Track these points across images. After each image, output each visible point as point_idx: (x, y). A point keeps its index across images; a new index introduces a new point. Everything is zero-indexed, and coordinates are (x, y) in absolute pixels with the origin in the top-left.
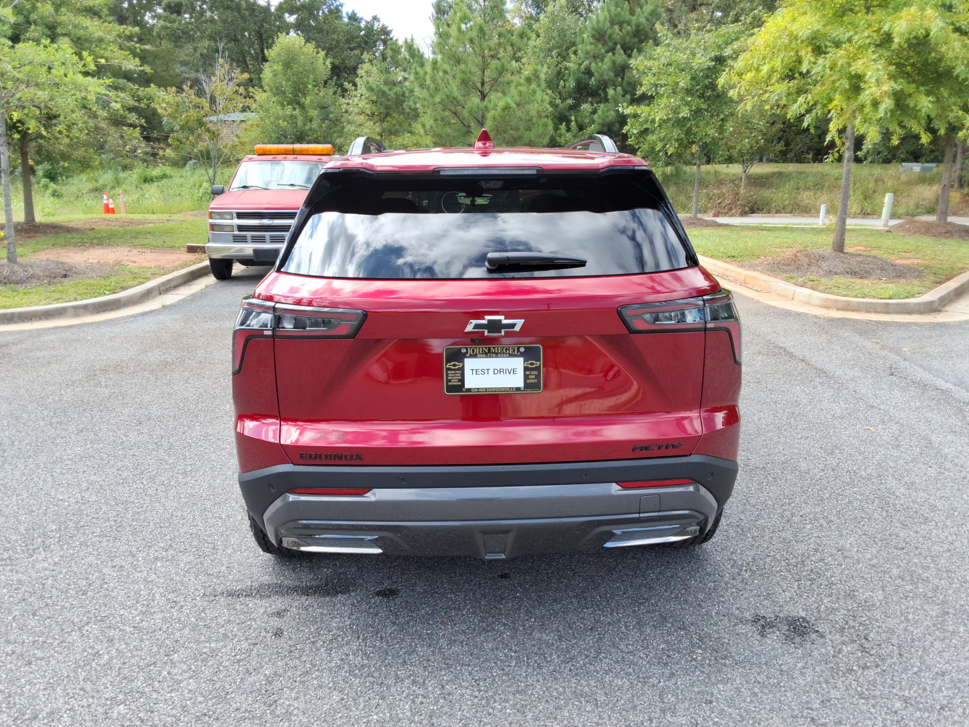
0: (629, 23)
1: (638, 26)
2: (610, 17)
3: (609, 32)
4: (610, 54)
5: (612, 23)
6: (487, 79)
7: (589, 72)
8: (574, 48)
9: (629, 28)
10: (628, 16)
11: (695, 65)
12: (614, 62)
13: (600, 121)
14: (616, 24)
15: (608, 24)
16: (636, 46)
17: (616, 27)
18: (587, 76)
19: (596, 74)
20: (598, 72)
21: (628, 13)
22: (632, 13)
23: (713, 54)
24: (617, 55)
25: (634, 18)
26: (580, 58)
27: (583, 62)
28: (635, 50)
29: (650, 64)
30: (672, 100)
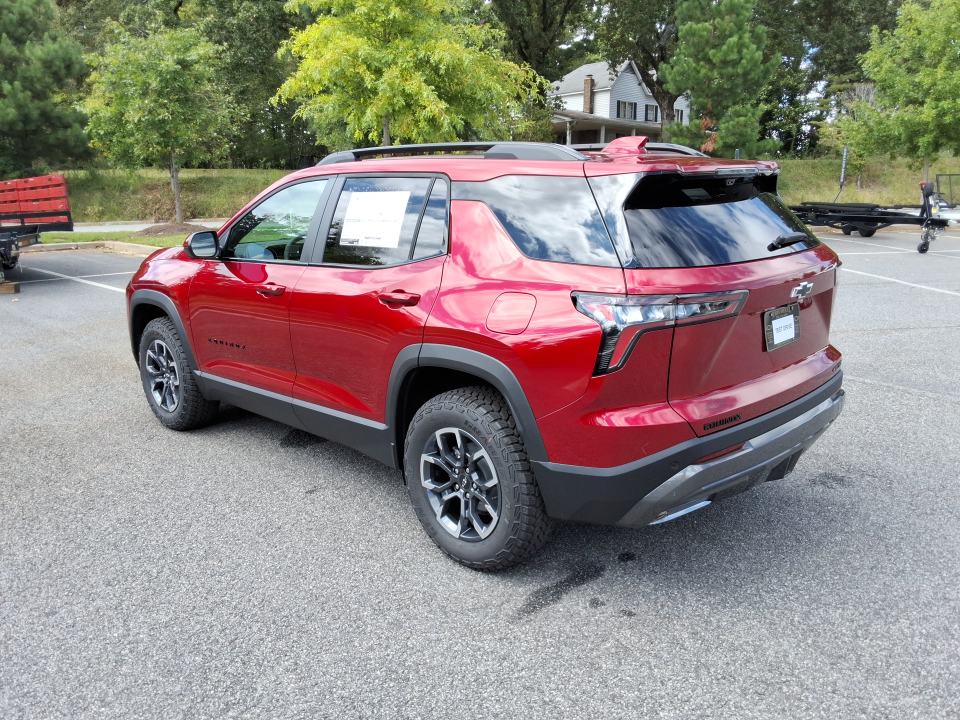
23: (175, 57)
28: (28, 42)
29: (107, 62)
30: (146, 102)
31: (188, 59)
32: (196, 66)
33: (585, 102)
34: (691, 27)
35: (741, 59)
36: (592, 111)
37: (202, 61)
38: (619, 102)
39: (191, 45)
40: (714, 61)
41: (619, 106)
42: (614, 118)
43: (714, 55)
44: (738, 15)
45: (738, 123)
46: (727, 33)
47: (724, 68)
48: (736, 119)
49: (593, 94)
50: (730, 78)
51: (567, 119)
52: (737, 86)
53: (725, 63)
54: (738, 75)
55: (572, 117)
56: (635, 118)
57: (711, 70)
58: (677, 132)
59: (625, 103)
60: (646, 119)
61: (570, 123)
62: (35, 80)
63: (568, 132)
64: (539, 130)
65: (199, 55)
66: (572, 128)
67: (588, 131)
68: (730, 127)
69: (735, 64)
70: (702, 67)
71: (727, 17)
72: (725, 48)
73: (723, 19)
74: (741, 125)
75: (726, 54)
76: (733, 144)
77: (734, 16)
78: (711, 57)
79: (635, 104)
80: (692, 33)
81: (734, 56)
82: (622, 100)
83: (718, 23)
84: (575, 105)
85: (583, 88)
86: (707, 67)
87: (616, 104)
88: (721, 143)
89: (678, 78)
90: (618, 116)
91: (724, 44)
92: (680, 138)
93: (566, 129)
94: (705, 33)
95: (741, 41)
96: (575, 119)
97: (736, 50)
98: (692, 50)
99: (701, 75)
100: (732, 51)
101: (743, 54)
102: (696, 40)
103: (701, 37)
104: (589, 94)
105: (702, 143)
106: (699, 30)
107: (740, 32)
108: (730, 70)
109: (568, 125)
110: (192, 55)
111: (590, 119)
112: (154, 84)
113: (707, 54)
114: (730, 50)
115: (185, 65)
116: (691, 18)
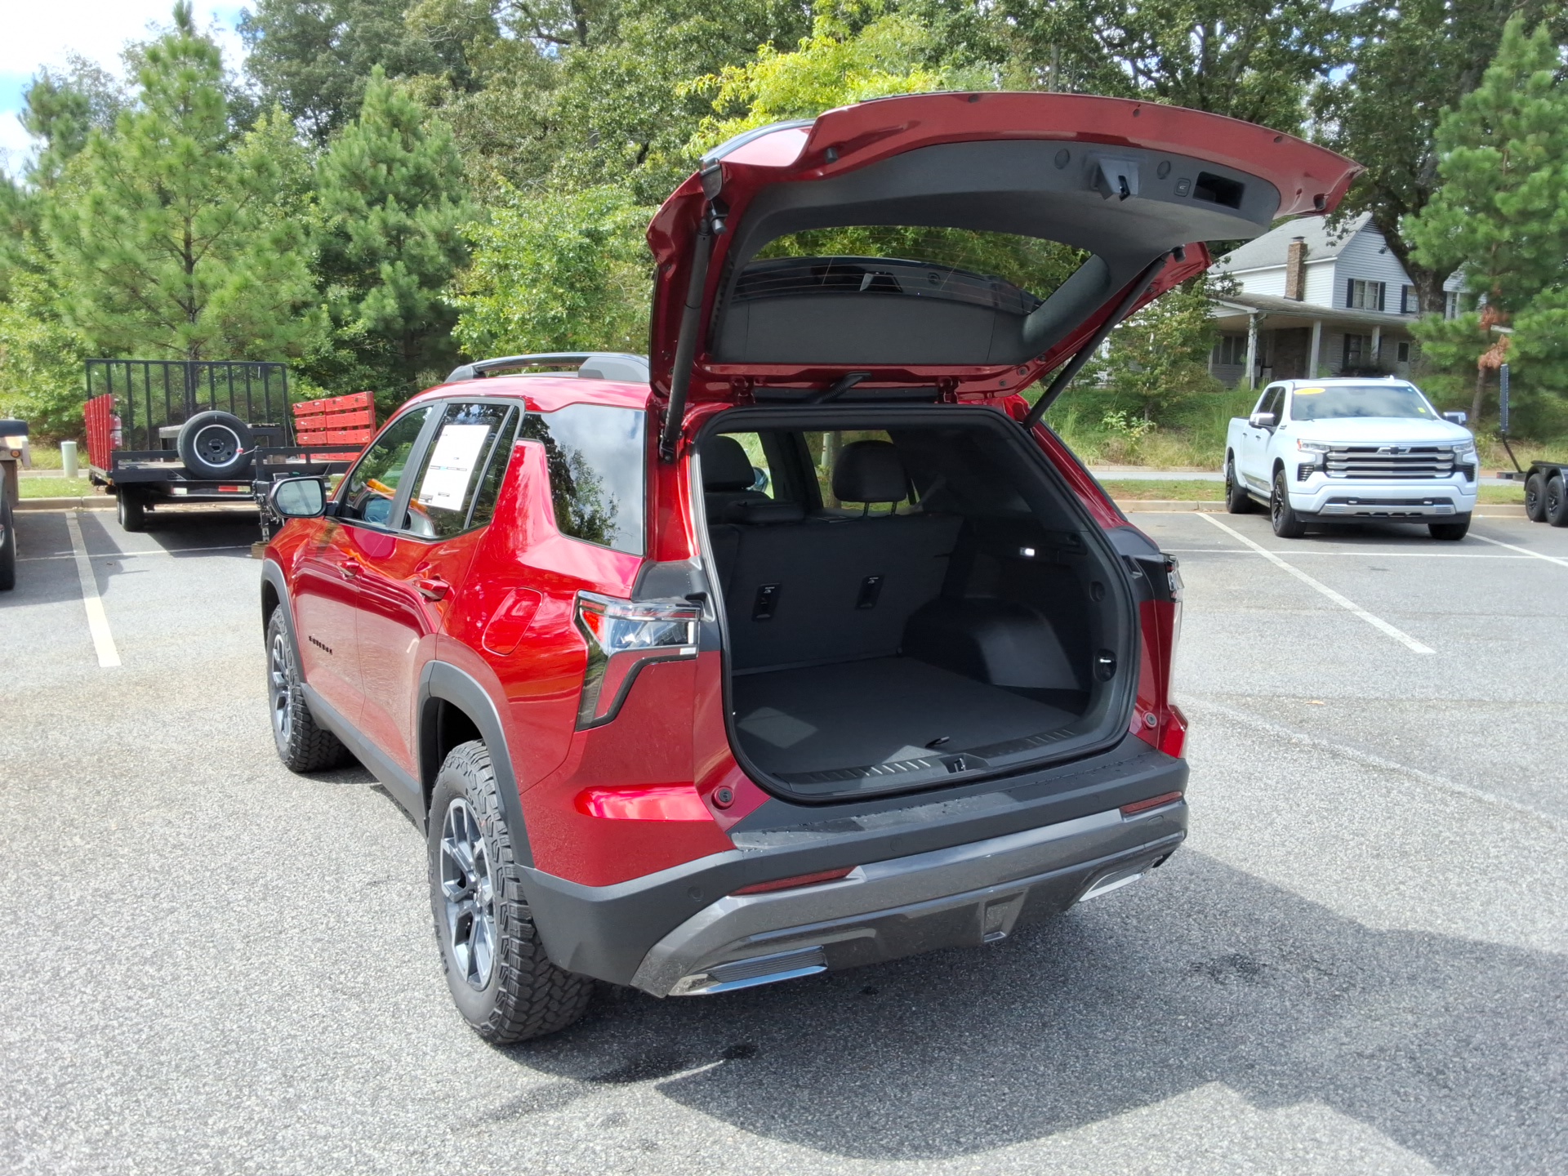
0: (404, 164)
1: (418, 168)
2: (370, 149)
3: (371, 171)
4: (378, 208)
5: (376, 160)
6: (195, 235)
7: (343, 234)
8: (311, 194)
9: (404, 170)
10: (400, 153)
11: (562, 240)
12: (384, 222)
13: (372, 313)
14: (382, 161)
15: (367, 162)
16: (418, 199)
17: (383, 168)
18: (341, 241)
19: (355, 238)
20: (358, 234)
21: (399, 146)
22: (407, 147)
23: (584, 227)
24: (389, 211)
25: (412, 155)
26: (324, 210)
27: (330, 218)
28: (420, 206)
29: (490, 234)
30: (534, 291)
31: (601, 229)
32: (611, 240)
33: (1288, 281)
34: (1461, 155)
35: (1556, 207)
36: (1300, 296)
37: (619, 232)
38: (1351, 282)
39: (609, 209)
40: (1504, 210)
41: (1351, 288)
42: (1342, 308)
43: (1504, 202)
44: (1552, 132)
45: (1549, 319)
46: (1531, 163)
47: (1523, 224)
48: (1546, 312)
49: (1303, 269)
50: (1536, 239)
51: (1251, 310)
52: (1548, 254)
53: (1525, 215)
54: (1550, 238)
55: (1259, 307)
56: (1382, 307)
57: (1500, 227)
58: (1434, 333)
59: (1363, 283)
60: (1404, 310)
61: (1256, 316)
62: (426, 259)
63: (1251, 332)
64: (1177, 330)
65: (615, 223)
66: (1258, 325)
67: (1293, 331)
68: (1534, 326)
69: (1545, 215)
70: (1481, 221)
71: (1531, 138)
72: (1524, 189)
73: (1523, 139)
74: (1555, 323)
75: (1527, 199)
76: (1542, 356)
77: (1545, 135)
78: (1499, 205)
79: (1383, 285)
80: (1463, 165)
81: (1541, 204)
82: (1357, 277)
83: (1514, 147)
84: (1270, 287)
85: (1286, 258)
86: (1491, 221)
87: (1346, 284)
88: (1516, 353)
89: (1436, 242)
90: (1350, 304)
91: (1525, 182)
92: (1439, 344)
93: (1248, 326)
94: (1487, 165)
95: (1557, 178)
96: (1266, 311)
97: (1546, 193)
98: (1463, 193)
99: (1480, 236)
100: (1539, 195)
101: (1560, 200)
102: (1470, 175)
103: (1481, 171)
104: (1297, 269)
105: (1481, 353)
106: (1477, 159)
107: (1556, 163)
108: (1534, 226)
109: (1252, 320)
110: (607, 225)
111: (1296, 310)
112: (549, 265)
113: (1490, 200)
114: (1536, 192)
115: (596, 237)
116: (1464, 140)
